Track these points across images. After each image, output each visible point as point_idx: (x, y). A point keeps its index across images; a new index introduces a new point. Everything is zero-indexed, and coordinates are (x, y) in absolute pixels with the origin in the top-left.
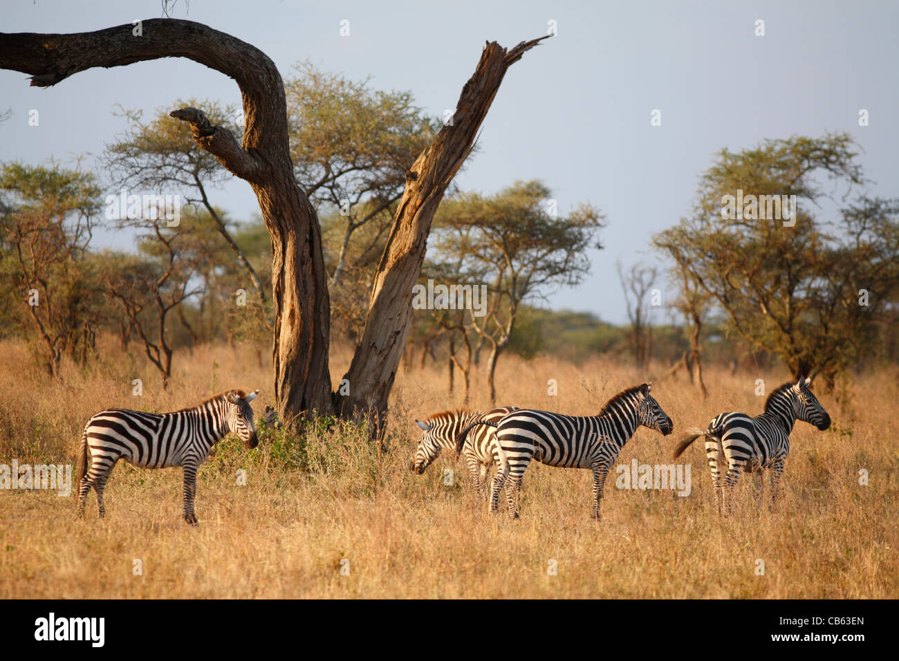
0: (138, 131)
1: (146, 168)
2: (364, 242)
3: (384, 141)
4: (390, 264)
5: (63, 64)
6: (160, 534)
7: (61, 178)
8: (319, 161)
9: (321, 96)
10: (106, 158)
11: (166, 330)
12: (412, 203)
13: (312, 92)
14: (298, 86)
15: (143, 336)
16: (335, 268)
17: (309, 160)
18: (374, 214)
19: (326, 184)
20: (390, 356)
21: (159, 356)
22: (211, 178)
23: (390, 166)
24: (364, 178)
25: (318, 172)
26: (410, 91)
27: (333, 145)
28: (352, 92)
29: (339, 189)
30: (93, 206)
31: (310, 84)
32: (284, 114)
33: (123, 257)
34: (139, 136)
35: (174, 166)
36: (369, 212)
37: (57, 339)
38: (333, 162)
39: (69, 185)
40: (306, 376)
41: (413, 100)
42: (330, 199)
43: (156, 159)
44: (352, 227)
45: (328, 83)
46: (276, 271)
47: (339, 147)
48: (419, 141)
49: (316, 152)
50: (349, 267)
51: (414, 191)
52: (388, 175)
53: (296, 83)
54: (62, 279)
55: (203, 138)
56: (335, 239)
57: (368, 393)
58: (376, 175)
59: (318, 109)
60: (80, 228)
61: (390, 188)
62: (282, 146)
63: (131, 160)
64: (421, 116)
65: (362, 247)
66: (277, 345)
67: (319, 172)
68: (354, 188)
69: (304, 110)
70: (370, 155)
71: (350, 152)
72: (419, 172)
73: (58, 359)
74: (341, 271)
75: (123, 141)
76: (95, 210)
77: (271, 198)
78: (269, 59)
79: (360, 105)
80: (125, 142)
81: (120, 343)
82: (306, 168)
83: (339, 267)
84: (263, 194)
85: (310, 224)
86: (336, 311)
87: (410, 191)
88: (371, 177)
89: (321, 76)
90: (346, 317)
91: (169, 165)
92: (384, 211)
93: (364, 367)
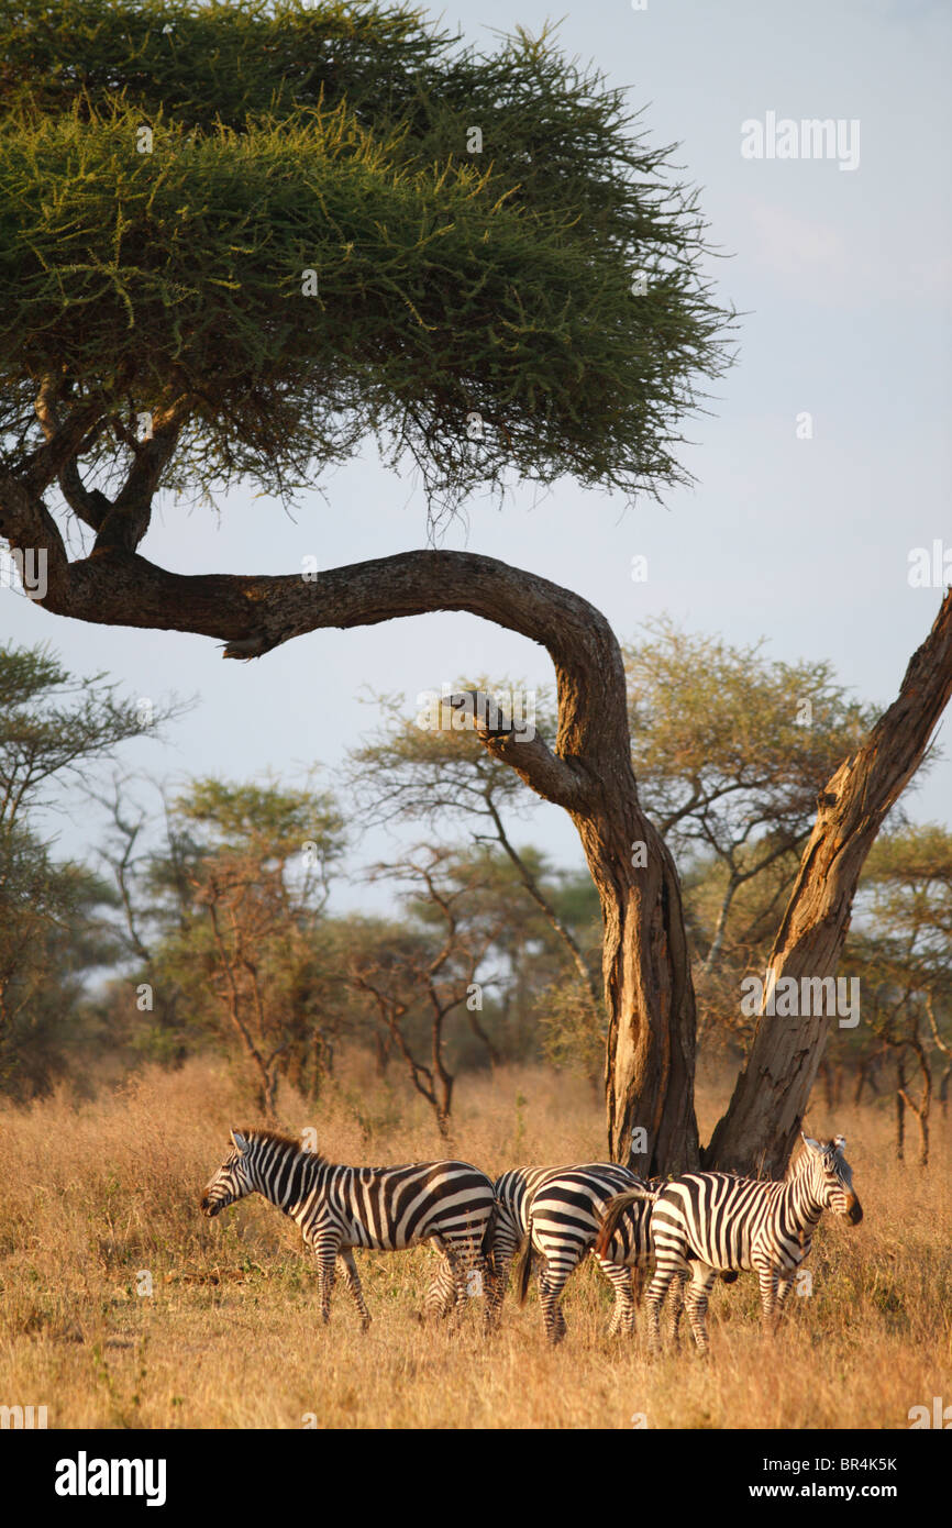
0: (397, 727)
1: (410, 786)
2: (757, 904)
3: (786, 743)
4: (792, 941)
5: (273, 623)
6: (417, 1378)
7: (282, 801)
8: (682, 775)
9: (685, 670)
10: (347, 770)
11: (444, 1043)
12: (827, 843)
13: (672, 664)
14: (649, 655)
15: (408, 1053)
16: (708, 946)
17: (667, 773)
18: (771, 859)
19: (694, 812)
20: (793, 1091)
21: (432, 1084)
22: (511, 801)
23: (795, 782)
24: (754, 802)
25: (681, 793)
26: (828, 661)
27: (704, 750)
28: (735, 665)
29: (715, 820)
30: (331, 846)
31: (668, 652)
32: (623, 699)
33: (378, 926)
34: (399, 735)
35: (454, 783)
36: (762, 857)
37: (272, 1057)
38: (705, 776)
39: (295, 813)
40: (658, 1122)
41: (833, 675)
42: (700, 836)
43: (425, 772)
44: (736, 880)
45: (696, 651)
46: (609, 951)
47: (716, 751)
48: (843, 742)
49: (678, 761)
50: (730, 944)
51: (830, 824)
52: (792, 797)
53: (645, 651)
54: (282, 962)
55: (492, 740)
56: (709, 899)
57: (758, 1150)
58: (773, 796)
59: (682, 692)
60: (311, 881)
61: (796, 817)
62: (619, 752)
63: (386, 773)
64: (846, 701)
65: (751, 912)
66: (611, 1071)
67: (683, 792)
68: (739, 817)
69: (659, 693)
70: (765, 765)
71: (732, 761)
72: (840, 794)
73: (274, 1090)
74: (719, 950)
75: (374, 744)
76: (335, 852)
77: (601, 836)
78: (599, 613)
79: (748, 685)
80: (377, 745)
81: (375, 1063)
82: (661, 786)
83: (715, 944)
84: (588, 828)
85: (664, 876)
86: (711, 1015)
87: (825, 824)
88: (766, 799)
89: (685, 639)
90: (727, 1026)
91: (446, 781)
92: (788, 854)
93: (751, 1107)
